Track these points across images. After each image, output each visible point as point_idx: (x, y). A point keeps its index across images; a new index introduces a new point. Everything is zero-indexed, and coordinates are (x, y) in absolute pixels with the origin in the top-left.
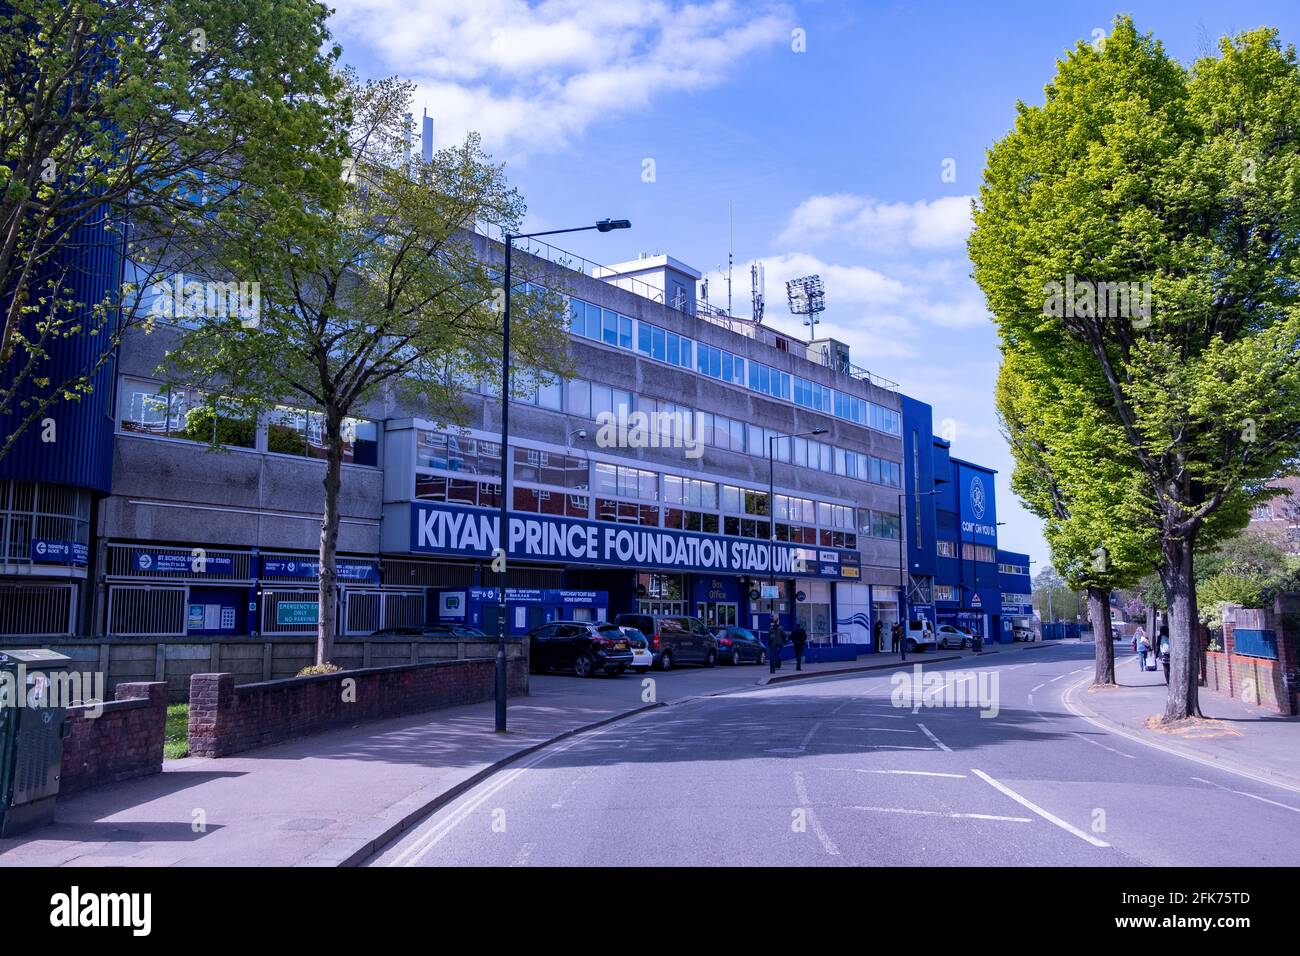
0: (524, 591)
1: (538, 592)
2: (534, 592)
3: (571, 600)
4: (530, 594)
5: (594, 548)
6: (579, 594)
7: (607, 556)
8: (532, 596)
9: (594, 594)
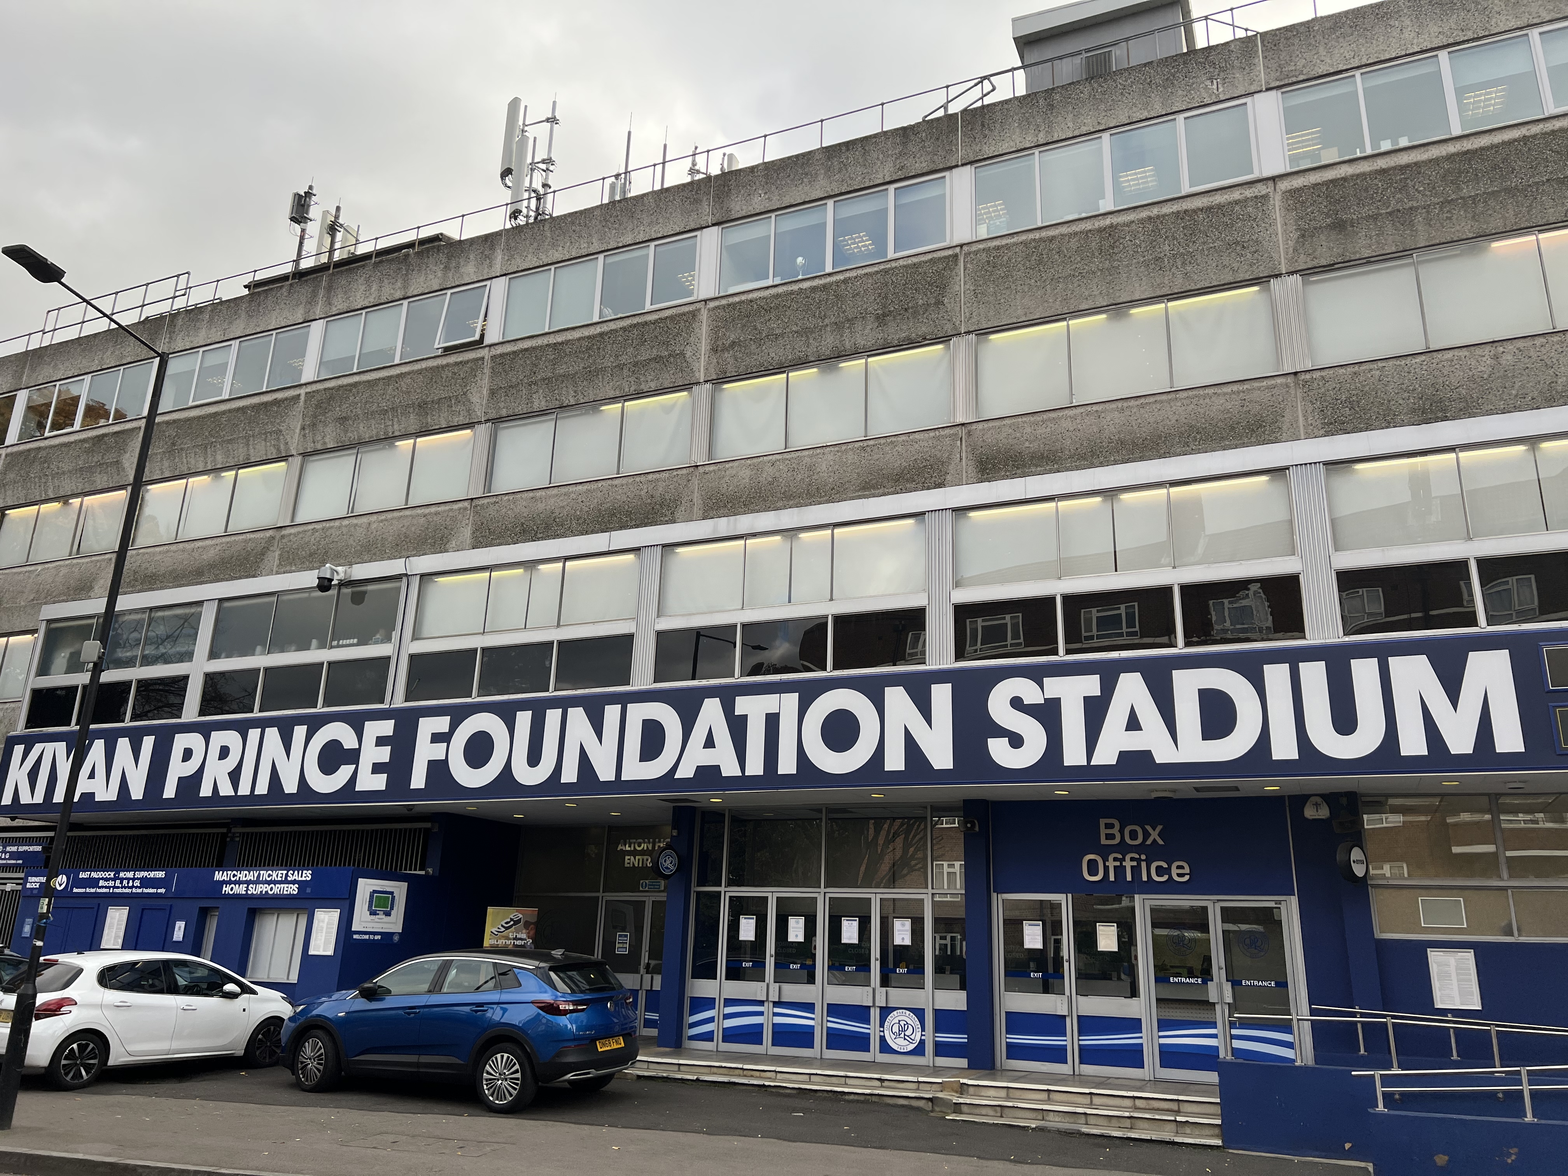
0: (130, 875)
1: (161, 874)
2: (152, 874)
3: (241, 890)
4: (142, 879)
5: (377, 768)
6: (264, 874)
7: (418, 780)
8: (145, 883)
9: (307, 875)
